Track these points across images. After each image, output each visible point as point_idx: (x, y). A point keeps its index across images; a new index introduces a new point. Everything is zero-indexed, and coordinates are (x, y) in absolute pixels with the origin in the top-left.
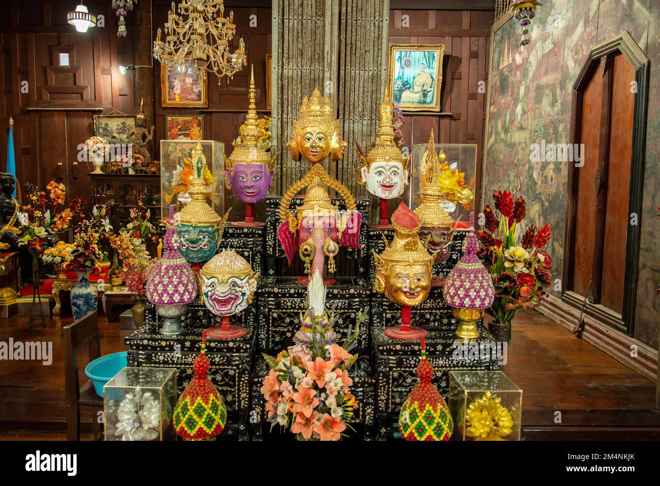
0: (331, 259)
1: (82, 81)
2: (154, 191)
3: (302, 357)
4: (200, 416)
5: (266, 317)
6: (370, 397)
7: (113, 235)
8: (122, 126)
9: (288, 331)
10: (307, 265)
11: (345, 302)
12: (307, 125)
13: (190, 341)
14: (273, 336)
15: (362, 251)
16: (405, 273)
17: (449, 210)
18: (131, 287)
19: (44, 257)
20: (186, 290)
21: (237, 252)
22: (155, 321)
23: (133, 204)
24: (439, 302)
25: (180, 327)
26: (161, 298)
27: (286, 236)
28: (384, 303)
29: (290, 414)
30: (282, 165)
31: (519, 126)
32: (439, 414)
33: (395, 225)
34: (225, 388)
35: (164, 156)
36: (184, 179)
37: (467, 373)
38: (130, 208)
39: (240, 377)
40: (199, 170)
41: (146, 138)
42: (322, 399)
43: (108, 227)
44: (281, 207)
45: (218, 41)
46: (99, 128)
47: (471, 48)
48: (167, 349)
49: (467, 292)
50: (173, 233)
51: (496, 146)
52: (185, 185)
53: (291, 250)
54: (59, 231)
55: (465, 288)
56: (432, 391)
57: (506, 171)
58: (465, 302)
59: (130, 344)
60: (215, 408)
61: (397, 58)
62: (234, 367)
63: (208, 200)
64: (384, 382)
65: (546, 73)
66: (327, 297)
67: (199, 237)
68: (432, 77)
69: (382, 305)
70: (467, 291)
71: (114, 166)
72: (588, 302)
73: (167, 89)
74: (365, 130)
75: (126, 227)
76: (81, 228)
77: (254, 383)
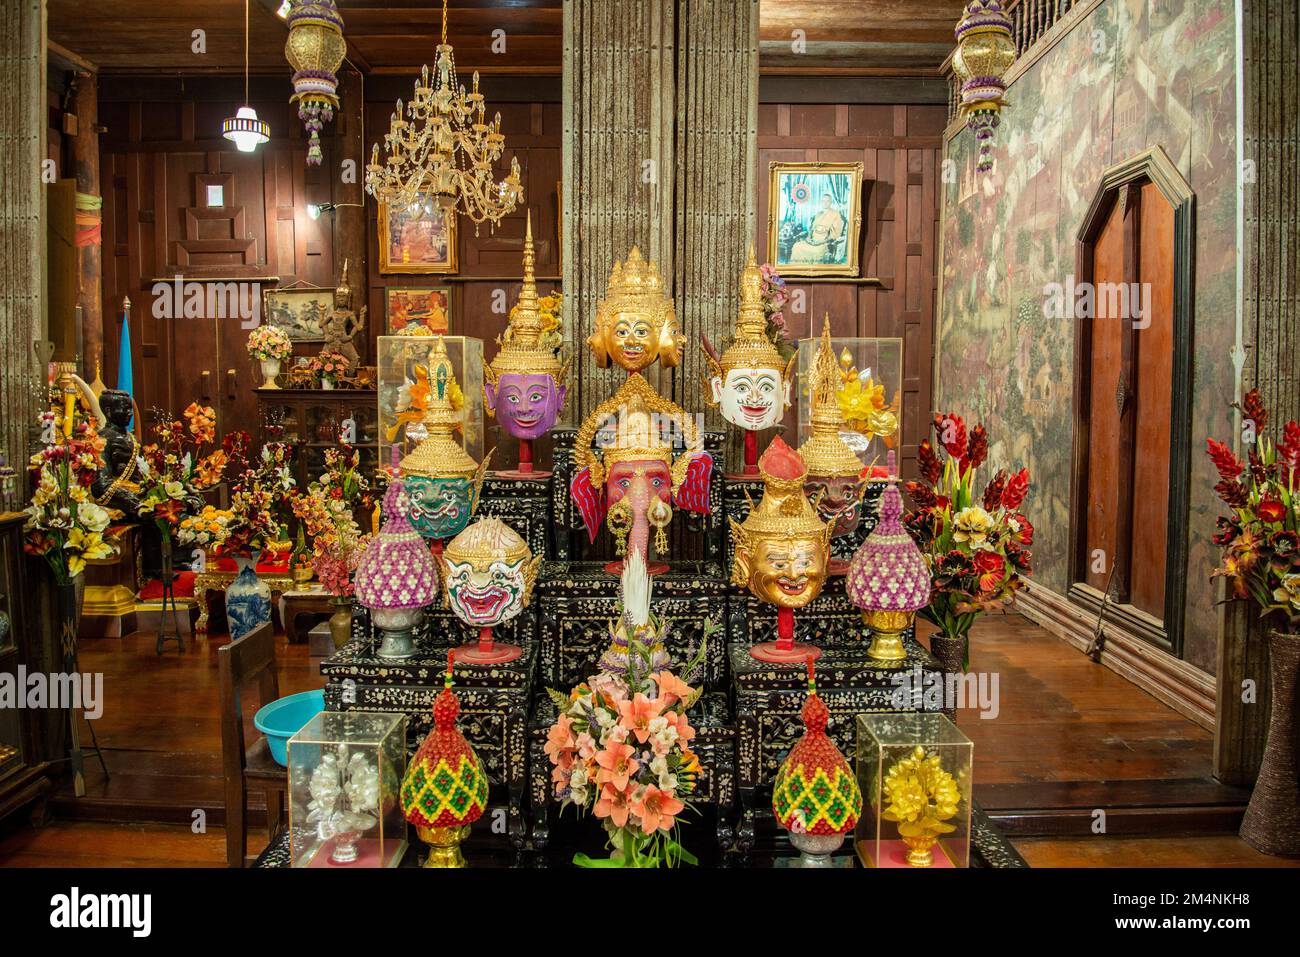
0: (660, 531)
1: (243, 232)
2: (366, 417)
3: (611, 693)
4: (445, 791)
5: (554, 629)
6: (726, 760)
7: (296, 495)
8: (311, 307)
9: (591, 652)
10: (621, 542)
11: (685, 604)
12: (619, 310)
13: (427, 668)
14: (566, 661)
15: (714, 518)
16: (782, 553)
17: (858, 448)
18: (327, 584)
19: (181, 534)
20: (420, 584)
21: (505, 522)
22: (369, 636)
23: (330, 440)
24: (842, 601)
25: (411, 645)
26: (379, 597)
27: (587, 495)
28: (750, 604)
29: (591, 786)
30: (580, 375)
31: (993, 300)
32: (837, 784)
33: (765, 475)
34: (486, 747)
35: (383, 359)
36: (417, 400)
37: (885, 718)
38: (325, 448)
39: (510, 728)
40: (441, 385)
41: (352, 326)
42: (645, 760)
43: (287, 481)
44: (577, 446)
45: (476, 164)
46: (272, 310)
47: (910, 167)
48: (390, 681)
49: (883, 583)
50: (399, 490)
51: (956, 334)
52: (418, 410)
53: (594, 517)
54: (205, 489)
55: (880, 577)
56: (826, 747)
57: (972, 378)
58: (881, 600)
59: (329, 673)
60: (468, 777)
61: (783, 185)
62: (501, 712)
63: (456, 434)
64: (749, 733)
65: (1034, 211)
66: (655, 594)
67: (440, 497)
68: (843, 218)
69: (747, 608)
70: (884, 581)
71: (298, 375)
72: (1109, 601)
73: (389, 243)
74: (719, 314)
75: (318, 481)
76: (243, 483)
77: (533, 739)
